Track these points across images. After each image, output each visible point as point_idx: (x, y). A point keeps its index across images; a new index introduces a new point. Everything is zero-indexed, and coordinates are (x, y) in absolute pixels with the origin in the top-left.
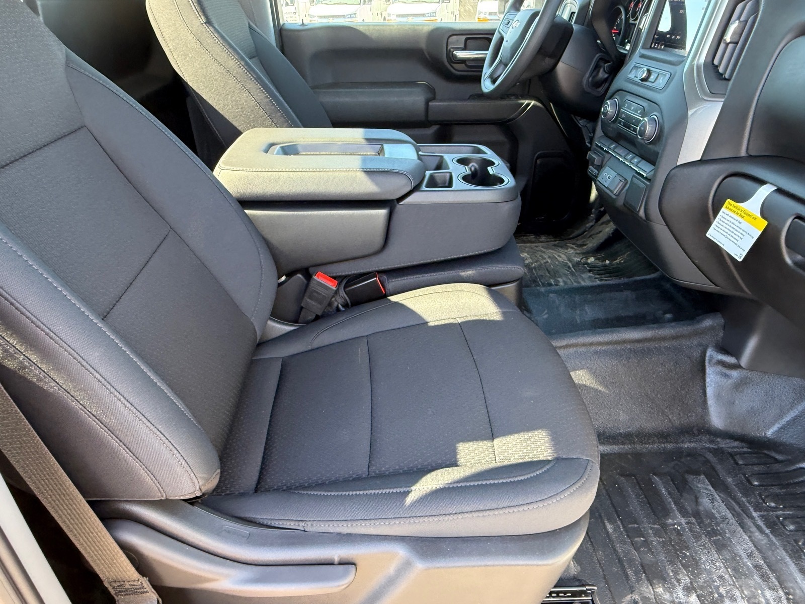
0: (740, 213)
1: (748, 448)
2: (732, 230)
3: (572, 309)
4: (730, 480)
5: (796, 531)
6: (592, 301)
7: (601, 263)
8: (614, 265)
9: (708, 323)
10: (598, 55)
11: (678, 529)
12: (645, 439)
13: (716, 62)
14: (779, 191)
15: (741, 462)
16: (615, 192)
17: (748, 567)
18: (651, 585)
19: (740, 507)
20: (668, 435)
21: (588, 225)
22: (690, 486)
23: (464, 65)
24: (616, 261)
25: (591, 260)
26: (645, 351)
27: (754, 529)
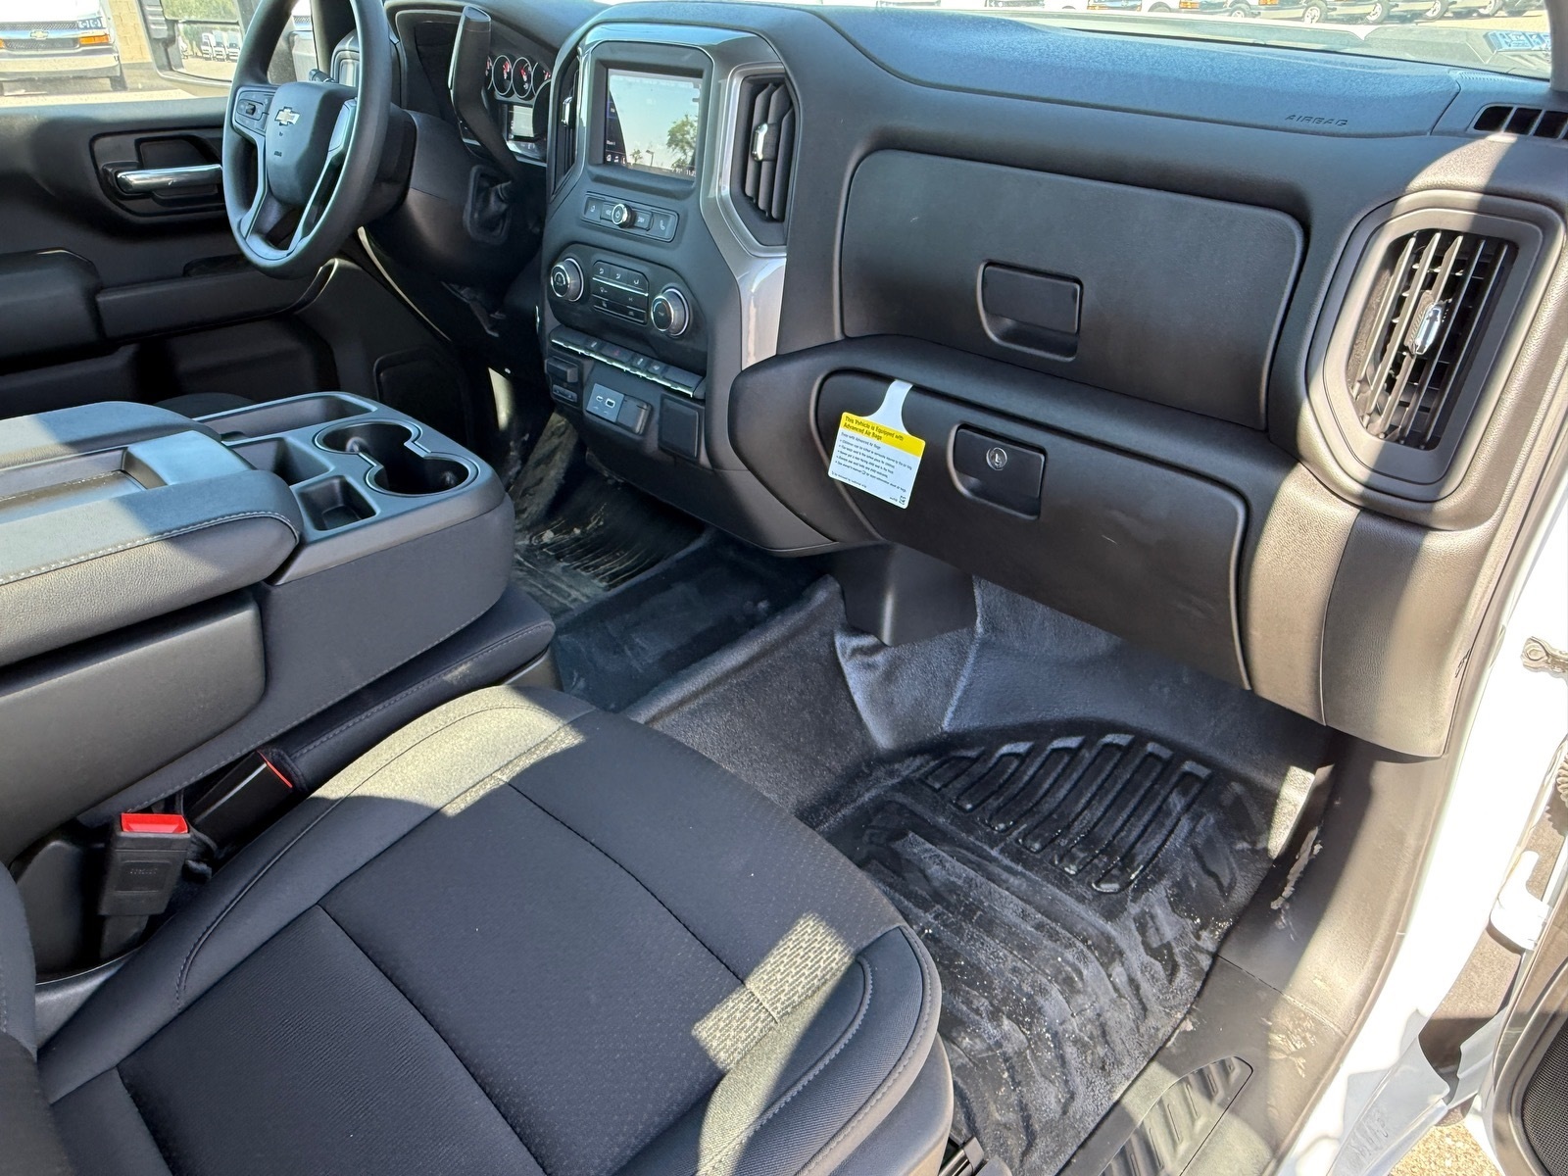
0: (872, 431)
1: (934, 759)
2: (869, 460)
3: (615, 653)
4: (941, 820)
5: (1043, 848)
6: (637, 624)
7: (566, 537)
8: (591, 534)
9: (821, 596)
10: (474, 170)
11: (931, 934)
12: (812, 818)
13: (749, 191)
14: (917, 389)
15: (937, 786)
16: (637, 429)
17: (1029, 933)
18: (954, 1043)
19: (973, 853)
20: (838, 794)
21: (510, 473)
22: (907, 860)
23: (151, 200)
24: (590, 526)
25: (548, 536)
26: (757, 677)
27: (1005, 875)
